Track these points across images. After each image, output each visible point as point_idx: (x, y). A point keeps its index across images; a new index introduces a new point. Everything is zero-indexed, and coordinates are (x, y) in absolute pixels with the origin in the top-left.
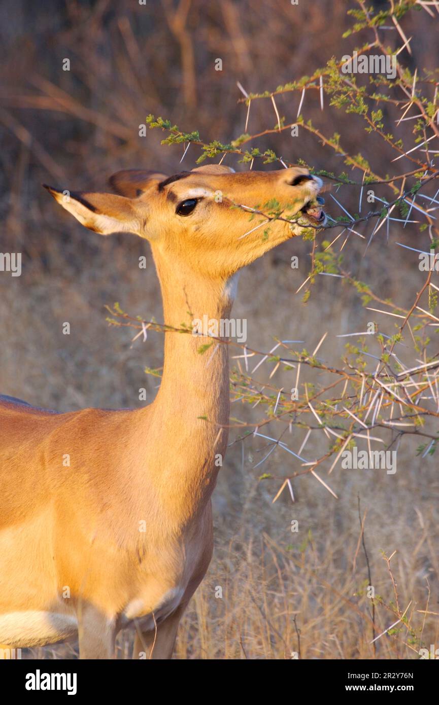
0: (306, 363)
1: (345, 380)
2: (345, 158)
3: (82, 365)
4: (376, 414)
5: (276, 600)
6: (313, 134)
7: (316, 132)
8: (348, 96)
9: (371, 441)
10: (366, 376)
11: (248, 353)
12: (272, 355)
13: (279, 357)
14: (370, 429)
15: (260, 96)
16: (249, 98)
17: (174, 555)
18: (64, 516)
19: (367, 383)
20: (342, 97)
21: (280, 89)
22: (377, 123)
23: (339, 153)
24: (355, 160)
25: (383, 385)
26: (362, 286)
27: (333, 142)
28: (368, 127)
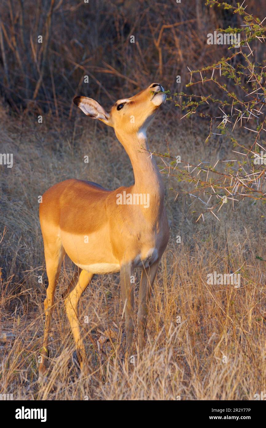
0: (211, 170)
1: (225, 178)
2: (227, 93)
3: (119, 169)
4: (236, 191)
5: (192, 259)
6: (216, 83)
7: (218, 83)
8: (228, 72)
9: (234, 200)
10: (233, 176)
11: (189, 166)
12: (198, 167)
13: (201, 168)
14: (234, 196)
15: (196, 72)
16: (192, 72)
17: (151, 235)
18: (112, 226)
19: (233, 179)
20: (226, 72)
21: (203, 69)
22: (239, 82)
23: (226, 91)
24: (231, 94)
25: (239, 180)
26: (234, 140)
27: (223, 87)
28: (235, 83)
